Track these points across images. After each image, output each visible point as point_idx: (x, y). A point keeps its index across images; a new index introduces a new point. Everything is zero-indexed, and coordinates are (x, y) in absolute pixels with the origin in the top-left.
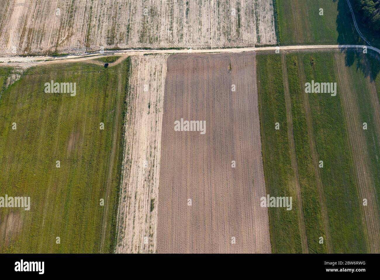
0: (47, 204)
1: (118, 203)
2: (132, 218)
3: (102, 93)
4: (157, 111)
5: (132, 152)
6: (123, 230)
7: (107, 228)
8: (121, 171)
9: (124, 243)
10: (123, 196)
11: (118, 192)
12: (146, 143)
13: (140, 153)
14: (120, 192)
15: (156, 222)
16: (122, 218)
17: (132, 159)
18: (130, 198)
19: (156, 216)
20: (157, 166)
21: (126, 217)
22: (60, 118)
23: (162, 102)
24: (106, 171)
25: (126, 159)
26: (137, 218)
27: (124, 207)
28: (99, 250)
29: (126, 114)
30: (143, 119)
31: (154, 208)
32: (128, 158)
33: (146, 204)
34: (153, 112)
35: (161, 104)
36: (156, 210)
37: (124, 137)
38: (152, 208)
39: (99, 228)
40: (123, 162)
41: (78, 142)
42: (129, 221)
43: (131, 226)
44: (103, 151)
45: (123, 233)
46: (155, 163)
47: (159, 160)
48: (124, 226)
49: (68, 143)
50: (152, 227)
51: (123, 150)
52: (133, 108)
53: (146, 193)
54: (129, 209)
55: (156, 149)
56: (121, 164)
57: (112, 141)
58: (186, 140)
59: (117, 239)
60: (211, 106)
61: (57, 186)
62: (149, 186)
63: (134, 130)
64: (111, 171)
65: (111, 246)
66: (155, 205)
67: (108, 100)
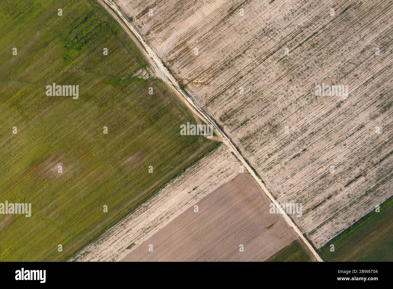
0: (84, 180)
1: (116, 223)
2: (115, 240)
3: (179, 148)
4: (195, 197)
5: (154, 204)
6: (104, 240)
7: (98, 229)
8: (136, 208)
9: (98, 247)
10: (123, 222)
11: (123, 217)
12: (167, 208)
13: (158, 210)
14: (124, 219)
15: (123, 257)
16: (110, 234)
17: (149, 208)
18: (125, 228)
19: (127, 254)
20: (156, 229)
21: (112, 236)
22: (141, 136)
23: (204, 195)
24: (129, 198)
25: (146, 204)
26: (117, 242)
27: (117, 229)
28: (84, 235)
29: (176, 177)
30: (182, 193)
31: (130, 249)
32: (148, 205)
33: (128, 241)
34: (192, 196)
35: (202, 196)
36: (129, 251)
37: (160, 190)
38: (129, 248)
39: (95, 224)
40: (143, 204)
41: (134, 164)
42: (111, 239)
43: (110, 243)
44: (140, 185)
45: (102, 241)
46: (158, 226)
47: (161, 227)
48: (107, 239)
49: (129, 157)
50: (118, 256)
51: (151, 197)
52: (185, 179)
53: (135, 236)
54: (119, 233)
55: (168, 219)
56: (141, 204)
57: (151, 185)
58: (189, 235)
59: (97, 240)
60: (227, 234)
61: (99, 176)
62: (141, 234)
63: (170, 192)
64: (132, 201)
65: (91, 240)
66: (132, 248)
67: (177, 157)
